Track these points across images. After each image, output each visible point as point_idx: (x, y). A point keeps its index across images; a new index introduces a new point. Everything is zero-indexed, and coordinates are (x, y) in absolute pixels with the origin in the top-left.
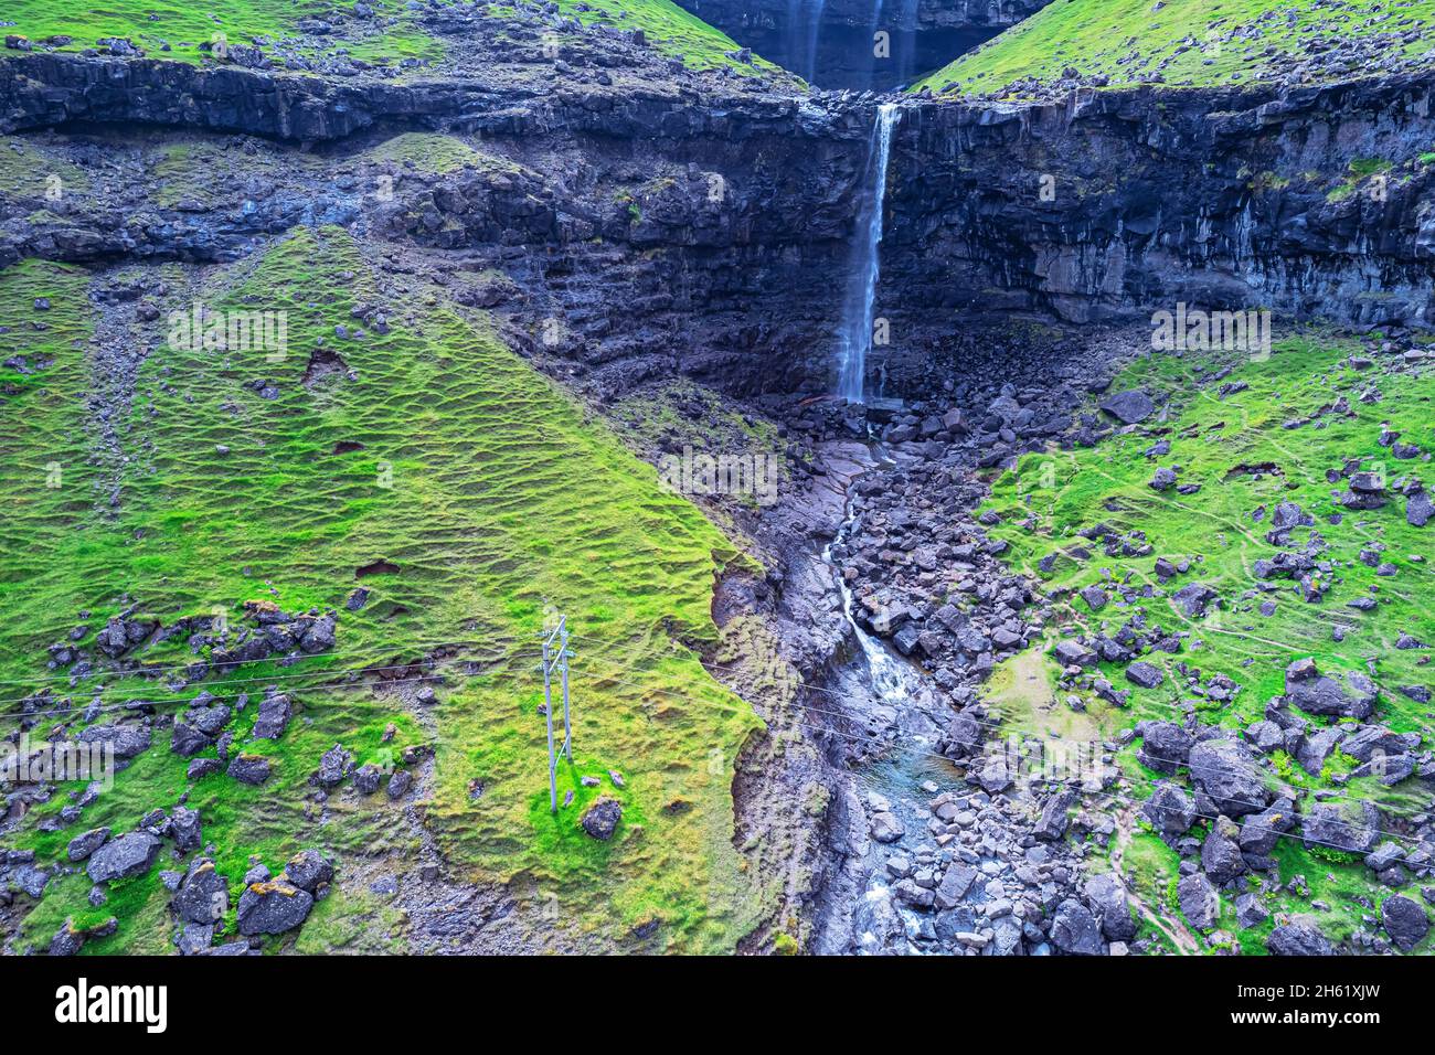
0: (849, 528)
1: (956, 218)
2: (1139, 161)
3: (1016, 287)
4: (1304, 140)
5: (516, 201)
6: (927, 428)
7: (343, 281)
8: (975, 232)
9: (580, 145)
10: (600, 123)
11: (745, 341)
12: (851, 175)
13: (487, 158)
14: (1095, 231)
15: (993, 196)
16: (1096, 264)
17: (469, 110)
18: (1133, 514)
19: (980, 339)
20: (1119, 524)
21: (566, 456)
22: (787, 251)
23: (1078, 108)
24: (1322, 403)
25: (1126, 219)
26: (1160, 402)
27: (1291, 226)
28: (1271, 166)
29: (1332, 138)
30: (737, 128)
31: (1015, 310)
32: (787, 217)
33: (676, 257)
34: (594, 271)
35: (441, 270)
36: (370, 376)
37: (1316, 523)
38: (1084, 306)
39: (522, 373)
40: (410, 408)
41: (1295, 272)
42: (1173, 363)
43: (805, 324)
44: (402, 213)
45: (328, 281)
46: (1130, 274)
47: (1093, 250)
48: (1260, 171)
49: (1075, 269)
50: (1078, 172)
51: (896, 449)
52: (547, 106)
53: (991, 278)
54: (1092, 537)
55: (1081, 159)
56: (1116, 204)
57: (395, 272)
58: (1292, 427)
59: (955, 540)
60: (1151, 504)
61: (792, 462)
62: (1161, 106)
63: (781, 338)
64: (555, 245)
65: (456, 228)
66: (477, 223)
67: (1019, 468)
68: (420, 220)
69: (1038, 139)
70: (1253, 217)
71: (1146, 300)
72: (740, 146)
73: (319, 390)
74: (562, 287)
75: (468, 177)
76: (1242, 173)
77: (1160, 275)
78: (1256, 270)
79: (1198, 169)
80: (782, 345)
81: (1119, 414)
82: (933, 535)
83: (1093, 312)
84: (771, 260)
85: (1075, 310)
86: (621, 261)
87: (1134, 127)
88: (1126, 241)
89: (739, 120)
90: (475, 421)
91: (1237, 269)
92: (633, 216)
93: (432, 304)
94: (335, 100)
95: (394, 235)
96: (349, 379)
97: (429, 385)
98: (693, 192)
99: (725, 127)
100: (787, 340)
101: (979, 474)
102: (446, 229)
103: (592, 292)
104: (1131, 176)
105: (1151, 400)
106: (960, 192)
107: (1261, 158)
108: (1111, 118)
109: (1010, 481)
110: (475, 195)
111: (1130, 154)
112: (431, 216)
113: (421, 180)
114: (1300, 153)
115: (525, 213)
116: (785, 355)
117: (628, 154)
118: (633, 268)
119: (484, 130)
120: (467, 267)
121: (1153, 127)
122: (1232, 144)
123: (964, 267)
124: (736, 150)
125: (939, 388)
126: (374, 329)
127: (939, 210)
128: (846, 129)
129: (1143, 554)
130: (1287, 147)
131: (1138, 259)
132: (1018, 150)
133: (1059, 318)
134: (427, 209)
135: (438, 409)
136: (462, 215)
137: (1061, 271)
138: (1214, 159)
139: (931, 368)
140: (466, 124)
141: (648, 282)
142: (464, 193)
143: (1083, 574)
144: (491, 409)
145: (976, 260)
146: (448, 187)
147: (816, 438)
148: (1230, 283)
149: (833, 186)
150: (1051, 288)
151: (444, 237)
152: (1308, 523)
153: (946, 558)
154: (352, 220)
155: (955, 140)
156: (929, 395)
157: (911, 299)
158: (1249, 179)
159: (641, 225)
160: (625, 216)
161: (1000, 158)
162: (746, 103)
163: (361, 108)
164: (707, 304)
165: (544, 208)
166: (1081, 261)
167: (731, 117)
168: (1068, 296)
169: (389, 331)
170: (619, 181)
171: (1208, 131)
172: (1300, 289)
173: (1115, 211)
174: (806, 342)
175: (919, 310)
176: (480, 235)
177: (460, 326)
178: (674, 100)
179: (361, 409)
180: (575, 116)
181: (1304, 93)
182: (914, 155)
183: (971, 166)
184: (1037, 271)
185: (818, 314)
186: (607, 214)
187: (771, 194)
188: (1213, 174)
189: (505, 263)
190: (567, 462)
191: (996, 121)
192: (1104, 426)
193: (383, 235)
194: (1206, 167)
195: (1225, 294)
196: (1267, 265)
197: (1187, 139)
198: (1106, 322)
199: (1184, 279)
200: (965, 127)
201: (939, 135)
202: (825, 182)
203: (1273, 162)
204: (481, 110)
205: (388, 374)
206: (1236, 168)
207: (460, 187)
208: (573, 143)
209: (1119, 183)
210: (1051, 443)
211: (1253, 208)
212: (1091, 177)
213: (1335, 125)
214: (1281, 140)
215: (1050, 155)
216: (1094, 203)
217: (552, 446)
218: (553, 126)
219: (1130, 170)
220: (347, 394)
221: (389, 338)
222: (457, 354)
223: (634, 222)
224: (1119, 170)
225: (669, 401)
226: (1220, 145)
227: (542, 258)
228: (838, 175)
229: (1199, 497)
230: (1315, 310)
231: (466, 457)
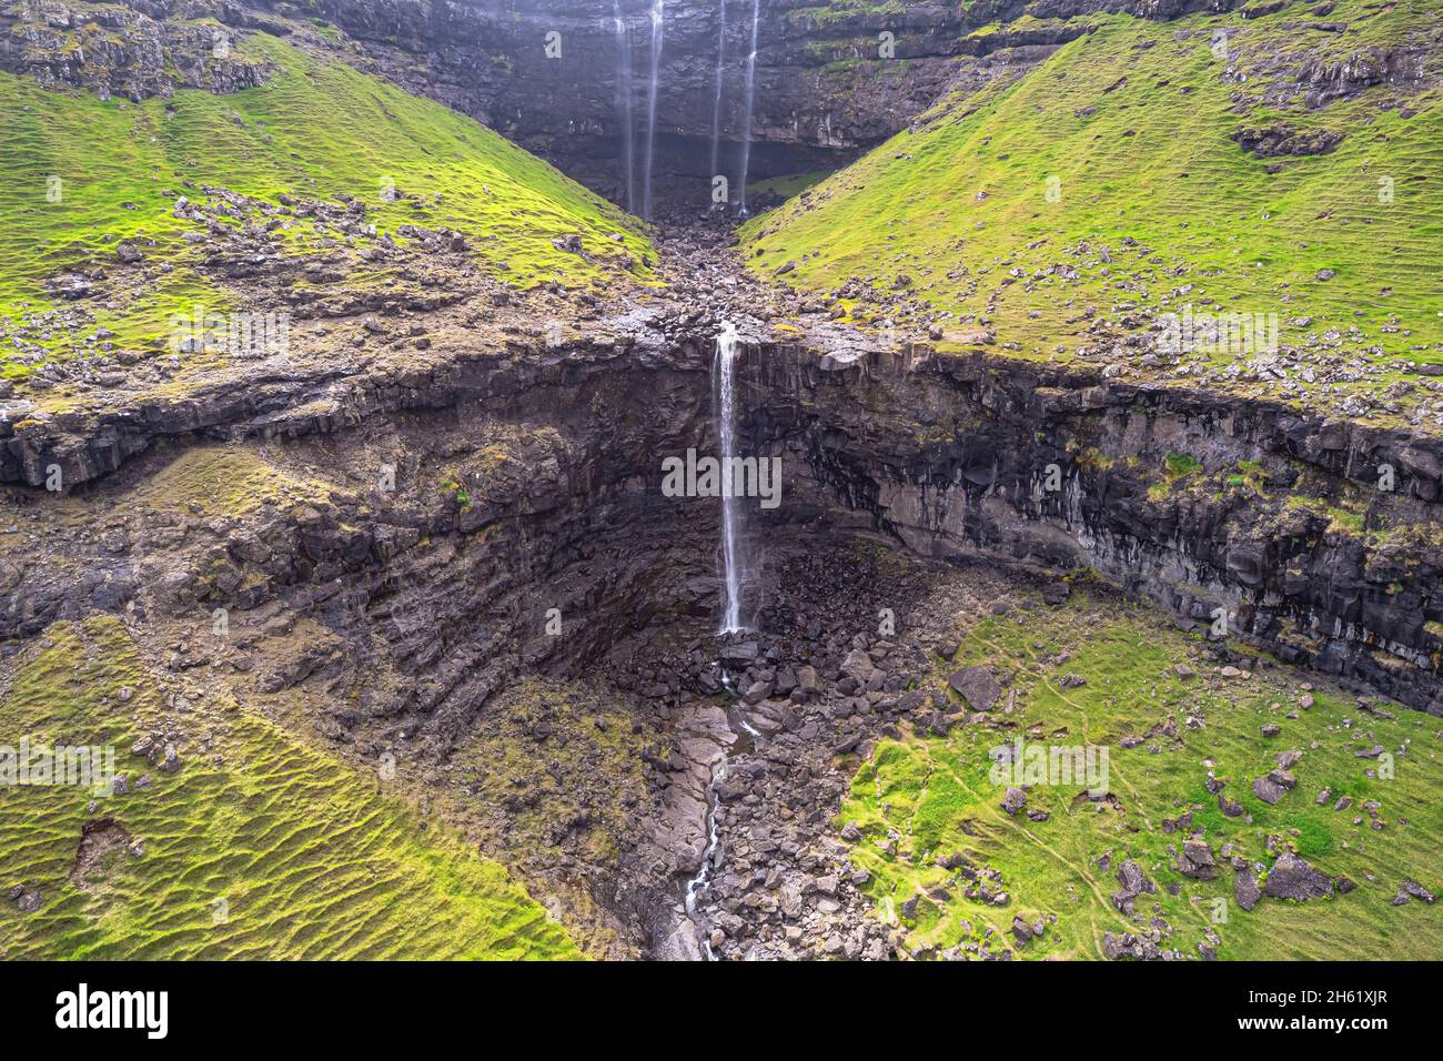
0: (712, 860)
1: (800, 444)
2: (974, 414)
3: (861, 506)
4: (1125, 425)
5: (327, 534)
6: (784, 684)
7: (120, 704)
8: (819, 457)
9: (399, 426)
10: (419, 399)
11: (591, 601)
12: (693, 405)
13: (293, 482)
14: (934, 476)
15: (835, 432)
16: (937, 503)
17: (264, 412)
18: (987, 842)
19: (829, 561)
20: (975, 854)
21: (401, 897)
22: (631, 481)
23: (916, 361)
24: (1152, 719)
25: (964, 468)
26: (1005, 684)
27: (1117, 507)
28: (1096, 443)
29: (1149, 427)
30: (571, 373)
31: (860, 528)
32: (628, 453)
33: (513, 530)
34: (421, 583)
35: (242, 647)
36: (160, 843)
37: (1156, 892)
38: (927, 539)
39: (345, 782)
40: (211, 883)
41: (1122, 545)
42: (1015, 631)
43: (653, 555)
44: (190, 583)
45: (100, 708)
46: (969, 518)
47: (933, 490)
48: (1087, 446)
49: (918, 505)
50: (916, 418)
51: (753, 710)
52: (358, 390)
53: (837, 497)
54: (950, 867)
55: (919, 406)
56: (954, 453)
57: (185, 669)
58: (1128, 746)
59: (819, 869)
60: (1003, 831)
61: (649, 766)
62: (993, 371)
63: (628, 578)
64: (375, 567)
65: (257, 583)
66: (282, 568)
67: (875, 760)
68: (213, 584)
69: (876, 382)
70: (1082, 488)
71: (986, 545)
72: (575, 389)
73: (95, 881)
74: (387, 616)
75: (268, 516)
76: (1071, 446)
77: (998, 522)
78: (1086, 533)
79: (1030, 435)
80: (629, 586)
81: (968, 697)
82: (797, 861)
83: (937, 547)
84: (614, 495)
85: (921, 543)
86: (452, 559)
87: (968, 387)
88: (965, 488)
89: (573, 367)
90: (292, 879)
91: (1069, 529)
92: (463, 503)
93: (233, 710)
94: (98, 433)
95: (183, 609)
96: (132, 855)
97: (236, 842)
98: (527, 458)
99: (558, 374)
100: (636, 578)
101: (838, 761)
102: (247, 586)
103: (421, 613)
104: (967, 430)
105: (998, 680)
106: (802, 421)
107: (1087, 434)
108: (947, 376)
109: (868, 777)
110: (279, 536)
111: (965, 407)
112: (226, 577)
113: (211, 531)
114: (1122, 435)
115: (338, 546)
116: (634, 595)
117: (453, 424)
118: (466, 563)
119: (285, 434)
120: (274, 632)
121: (987, 388)
122: (1061, 417)
123: (810, 485)
124: (571, 393)
125: (792, 622)
126: (162, 770)
127: (783, 436)
128: (685, 358)
129: (1000, 904)
130: (1110, 428)
131: (976, 504)
132: (857, 392)
133: (904, 544)
134: (222, 569)
135: (247, 874)
136: (264, 564)
137: (904, 504)
138: (1044, 429)
139: (783, 600)
140: (262, 430)
141: (483, 572)
142: (264, 540)
143: (944, 924)
144: (310, 853)
145: (822, 482)
146: (245, 535)
147: (670, 705)
148: (1062, 538)
149: (675, 416)
150: (895, 519)
151: (243, 598)
152: (1149, 890)
153: (811, 895)
154: (127, 599)
155: (795, 375)
156: (782, 628)
157: (759, 520)
158: (1077, 453)
159: (473, 510)
160: (454, 506)
161: (840, 396)
162: (579, 346)
163: (131, 433)
164: (549, 565)
165: (361, 537)
166: (922, 498)
167: (565, 363)
168: (910, 527)
169: (183, 764)
170: (445, 458)
171: (1038, 405)
172: (1127, 562)
173: (953, 461)
174: (656, 573)
175: (768, 530)
176: (289, 580)
177: (270, 735)
178: (501, 357)
179: (149, 899)
180: (391, 398)
181: (1125, 388)
182: (756, 386)
183: (812, 400)
184: (881, 502)
185: (666, 541)
186: (433, 509)
187: (610, 434)
188: (1044, 442)
189: (321, 609)
190: (402, 905)
191: (835, 368)
192: (955, 710)
193: (169, 612)
194: (1039, 435)
195: (1059, 552)
196: (1095, 532)
197: (1019, 406)
198: (948, 559)
199: (1020, 528)
200: (806, 367)
201: (779, 370)
202: (666, 413)
203: (1098, 439)
204: (281, 408)
205: (182, 835)
206: (1065, 440)
207: (259, 534)
208: (390, 427)
209: (956, 433)
210: (905, 724)
211: (1081, 479)
212: (930, 424)
213: (1152, 418)
214: (1104, 421)
215: (890, 399)
216: (931, 448)
217: (384, 888)
218: (365, 413)
219: (966, 422)
220: (132, 879)
221: (184, 777)
222: (268, 781)
223: (465, 509)
224: (955, 421)
225: (514, 728)
226: (1049, 419)
227: (361, 590)
228: (679, 404)
229: (1048, 829)
230: (1141, 587)
231: (284, 942)
